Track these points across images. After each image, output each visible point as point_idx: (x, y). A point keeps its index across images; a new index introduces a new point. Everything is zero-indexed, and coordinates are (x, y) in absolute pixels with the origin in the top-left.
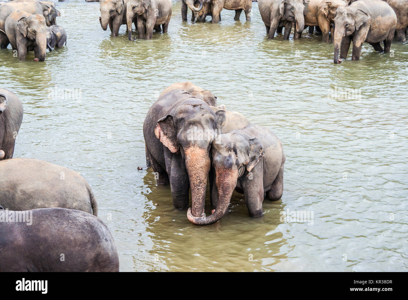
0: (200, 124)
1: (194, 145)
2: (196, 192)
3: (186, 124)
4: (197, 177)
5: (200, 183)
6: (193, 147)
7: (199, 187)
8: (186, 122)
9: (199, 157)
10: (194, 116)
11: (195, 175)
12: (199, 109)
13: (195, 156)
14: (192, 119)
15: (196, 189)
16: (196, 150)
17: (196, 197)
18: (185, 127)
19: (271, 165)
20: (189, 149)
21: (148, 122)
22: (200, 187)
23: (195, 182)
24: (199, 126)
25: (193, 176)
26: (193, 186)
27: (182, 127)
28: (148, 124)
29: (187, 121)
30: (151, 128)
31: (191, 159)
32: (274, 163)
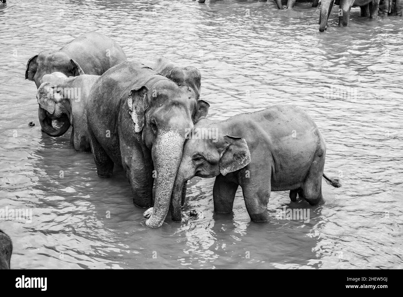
0: (184, 107)
1: (175, 130)
2: (163, 187)
3: (169, 103)
4: (169, 169)
5: (170, 176)
6: (173, 132)
7: (167, 182)
8: (170, 101)
9: (177, 145)
10: (180, 97)
11: (166, 165)
12: (186, 90)
13: (173, 143)
14: (176, 99)
15: (163, 183)
16: (176, 136)
17: (162, 192)
18: (167, 106)
19: (290, 158)
20: (167, 134)
21: (95, 98)
22: (169, 182)
23: (165, 174)
24: (183, 109)
25: (164, 167)
26: (161, 179)
27: (162, 105)
28: (95, 100)
29: (171, 99)
30: (99, 106)
31: (167, 146)
32: (295, 156)
